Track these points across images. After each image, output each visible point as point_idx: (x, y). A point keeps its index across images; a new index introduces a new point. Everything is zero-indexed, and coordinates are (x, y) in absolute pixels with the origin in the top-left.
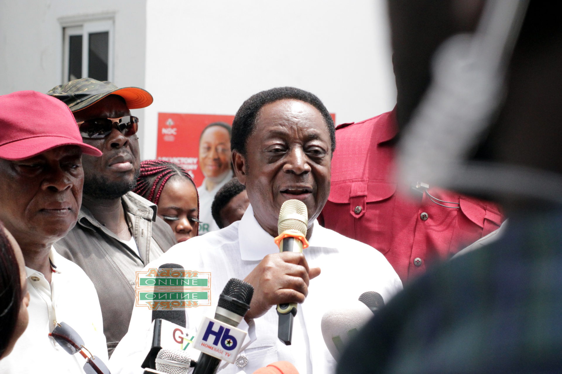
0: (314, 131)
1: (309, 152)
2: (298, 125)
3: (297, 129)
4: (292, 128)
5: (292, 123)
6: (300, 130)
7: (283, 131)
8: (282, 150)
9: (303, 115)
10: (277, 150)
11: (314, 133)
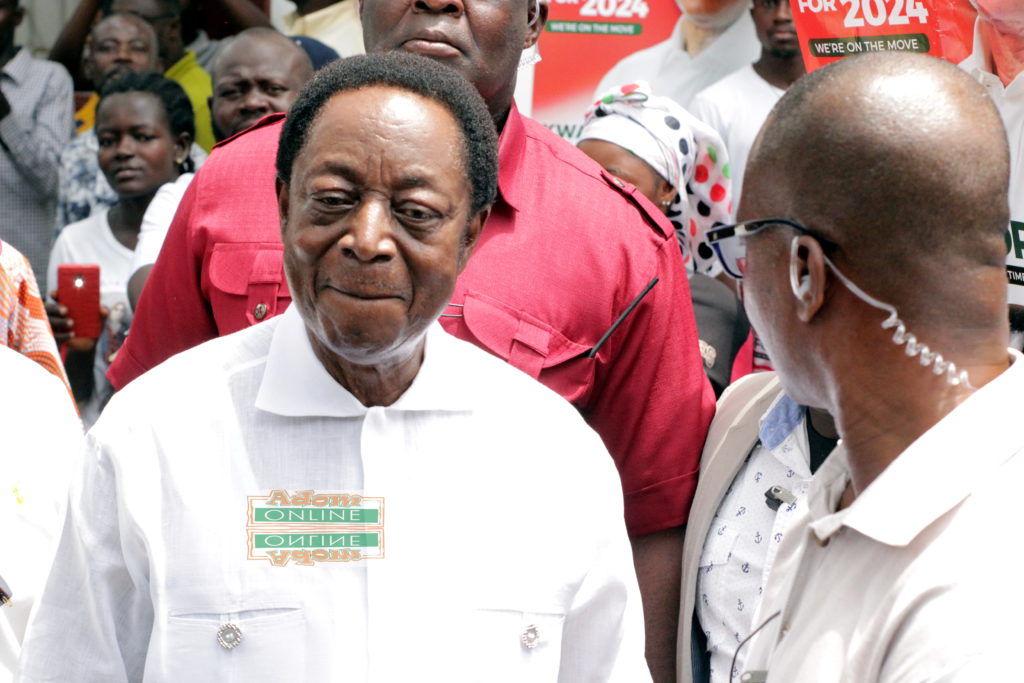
0: (420, 171)
1: (403, 211)
2: (386, 154)
3: (382, 162)
4: (369, 161)
5: (374, 148)
6: (387, 165)
7: (349, 165)
8: (346, 202)
9: (401, 131)
10: (334, 201)
11: (418, 174)
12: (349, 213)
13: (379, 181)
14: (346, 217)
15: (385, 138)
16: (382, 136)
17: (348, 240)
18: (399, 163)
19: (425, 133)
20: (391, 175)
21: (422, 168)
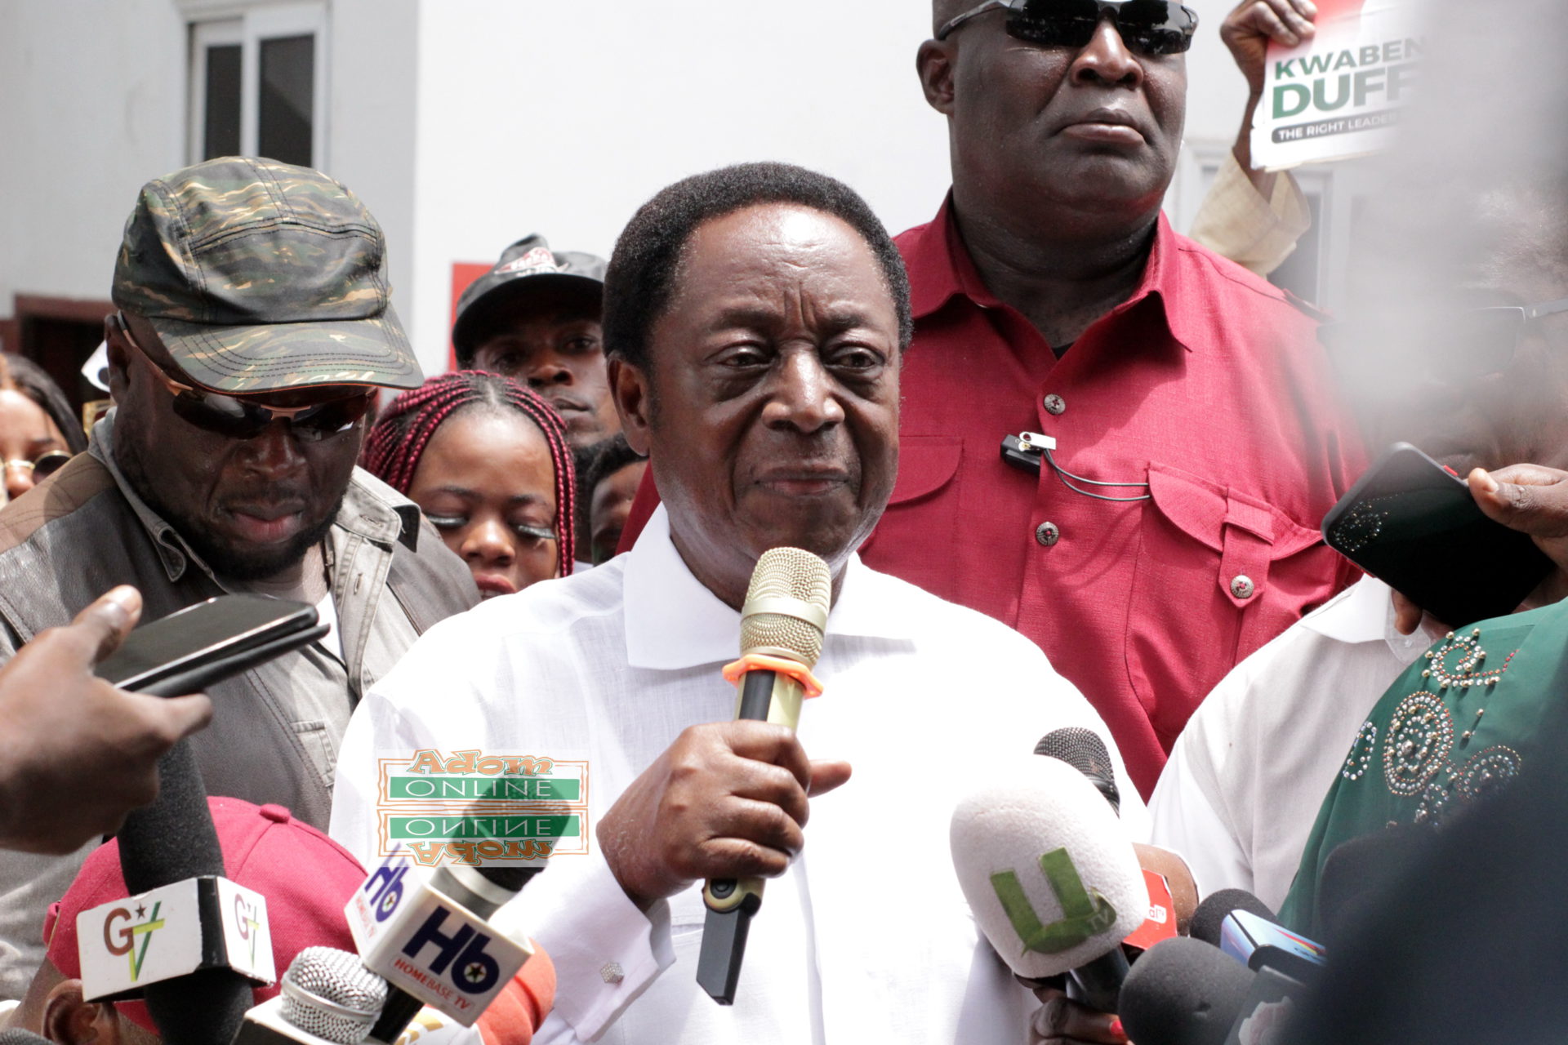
0: (850, 306)
1: (837, 361)
2: (804, 288)
3: (802, 298)
4: (785, 296)
7: (761, 309)
8: (758, 360)
9: (816, 254)
10: (743, 358)
11: (849, 311)
12: (767, 374)
13: (802, 324)
14: (764, 379)
15: (799, 266)
16: (795, 263)
17: (777, 409)
18: (823, 298)
19: (845, 254)
20: (816, 314)
21: (851, 303)
